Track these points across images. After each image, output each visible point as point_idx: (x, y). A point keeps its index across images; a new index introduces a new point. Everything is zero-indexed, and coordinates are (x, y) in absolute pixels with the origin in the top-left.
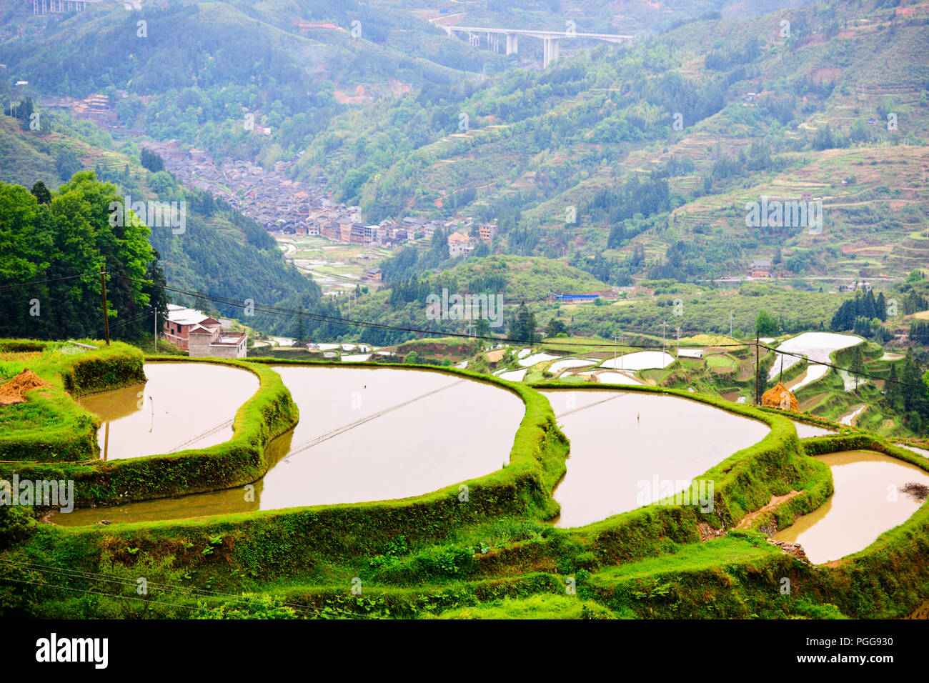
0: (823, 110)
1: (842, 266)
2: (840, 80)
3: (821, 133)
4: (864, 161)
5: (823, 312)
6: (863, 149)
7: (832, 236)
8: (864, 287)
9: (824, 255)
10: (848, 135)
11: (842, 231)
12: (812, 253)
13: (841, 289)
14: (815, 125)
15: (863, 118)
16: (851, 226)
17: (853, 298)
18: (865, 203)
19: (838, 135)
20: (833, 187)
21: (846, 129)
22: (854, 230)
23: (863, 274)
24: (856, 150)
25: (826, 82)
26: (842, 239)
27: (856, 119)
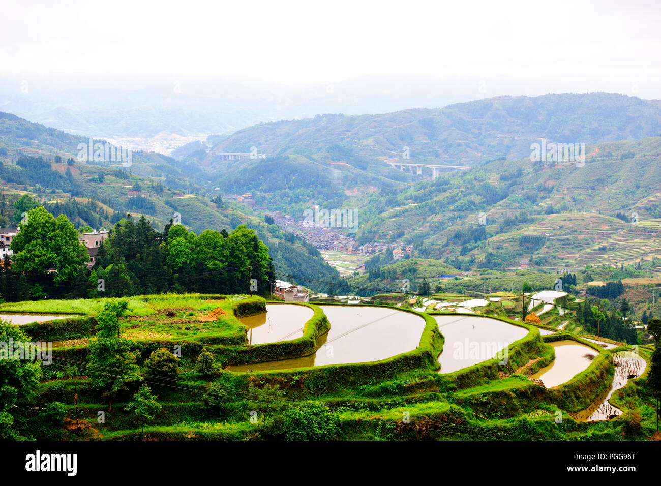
0: (549, 198)
1: (558, 263)
2: (556, 185)
3: (548, 207)
4: (566, 219)
5: (550, 282)
6: (566, 214)
7: (553, 250)
8: (567, 272)
9: (550, 258)
10: (560, 208)
11: (558, 248)
12: (546, 257)
13: (558, 272)
14: (546, 204)
15: (566, 201)
16: (562, 246)
17: (563, 276)
18: (568, 236)
19: (555, 208)
20: (554, 230)
21: (559, 205)
22: (563, 248)
23: (567, 266)
24: (563, 214)
25: (550, 186)
26: (558, 251)
27: (563, 201)
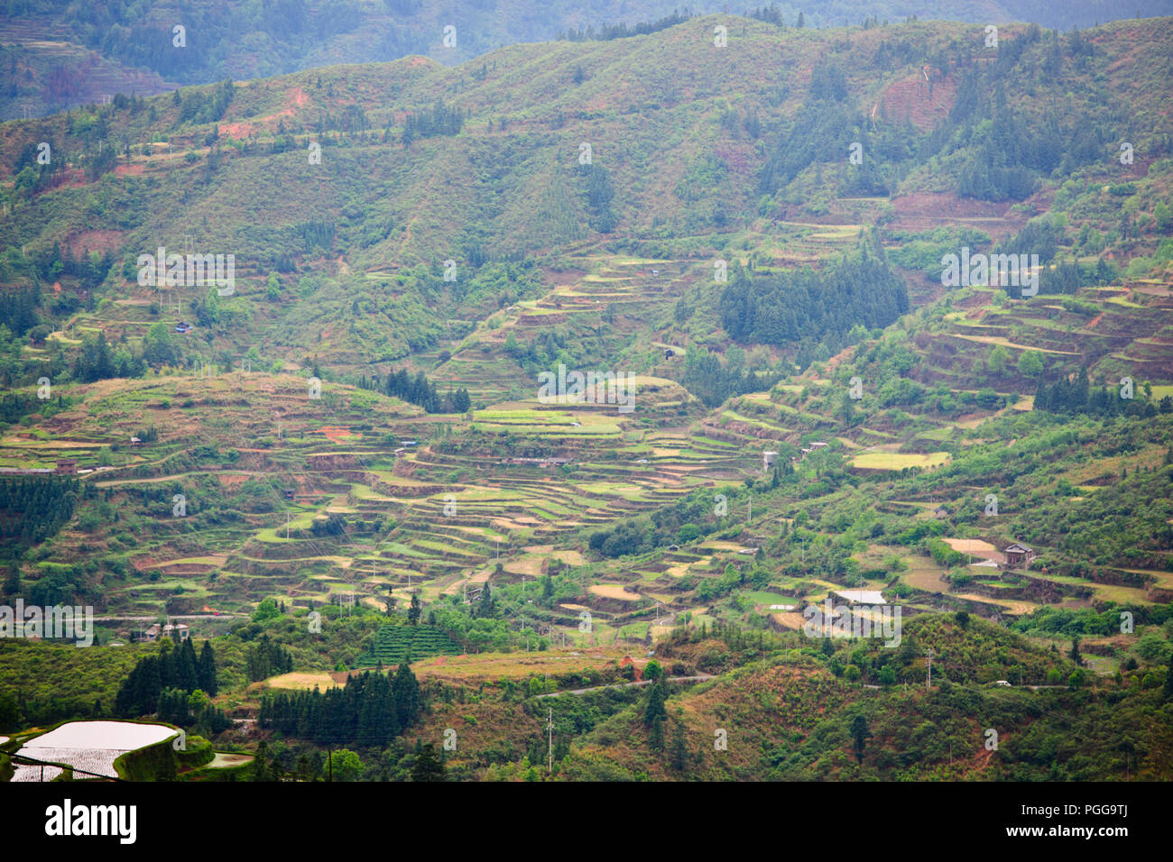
0: (91, 307)
1: (135, 595)
2: (121, 252)
3: (88, 349)
4: (170, 400)
5: (100, 681)
6: (166, 379)
7: (113, 539)
8: (175, 633)
9: (100, 574)
10: (140, 352)
11: (132, 529)
12: (77, 572)
13: (133, 638)
14: (79, 335)
15: (166, 322)
16: (150, 520)
17: (156, 654)
18: (174, 478)
19: (121, 353)
20: (114, 449)
21: (136, 342)
22: (155, 528)
23: (173, 609)
24: (155, 381)
25: (96, 255)
26: (133, 544)
27: (154, 324)
